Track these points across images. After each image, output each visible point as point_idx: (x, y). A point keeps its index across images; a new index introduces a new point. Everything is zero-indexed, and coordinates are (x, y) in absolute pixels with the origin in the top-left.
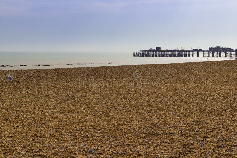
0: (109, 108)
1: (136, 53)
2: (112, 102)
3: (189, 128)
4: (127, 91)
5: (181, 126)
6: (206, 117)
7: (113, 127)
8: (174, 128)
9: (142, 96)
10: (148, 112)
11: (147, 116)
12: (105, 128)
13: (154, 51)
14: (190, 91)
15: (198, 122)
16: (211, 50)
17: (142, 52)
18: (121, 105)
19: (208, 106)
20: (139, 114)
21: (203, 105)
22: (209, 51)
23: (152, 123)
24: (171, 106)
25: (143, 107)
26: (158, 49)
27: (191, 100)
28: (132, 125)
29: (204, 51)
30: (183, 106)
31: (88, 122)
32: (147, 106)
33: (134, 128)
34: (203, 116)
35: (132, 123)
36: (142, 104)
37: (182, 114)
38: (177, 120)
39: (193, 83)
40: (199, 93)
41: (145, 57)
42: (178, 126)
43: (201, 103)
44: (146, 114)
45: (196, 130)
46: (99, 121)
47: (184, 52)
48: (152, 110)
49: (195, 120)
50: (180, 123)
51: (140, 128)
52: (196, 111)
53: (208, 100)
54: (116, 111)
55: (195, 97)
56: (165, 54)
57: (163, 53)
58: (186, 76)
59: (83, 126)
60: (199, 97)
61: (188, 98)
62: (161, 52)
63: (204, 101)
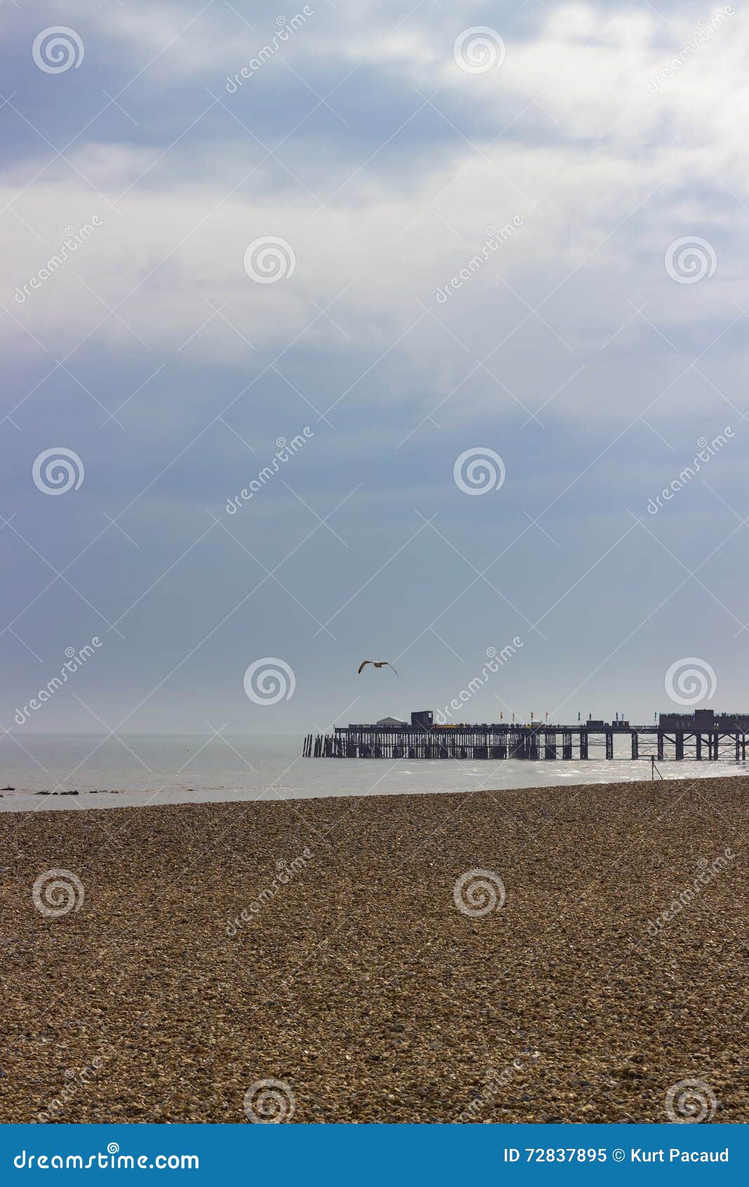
0: (203, 1012)
1: (318, 742)
2: (215, 980)
3: (590, 1106)
4: (283, 927)
5: (554, 1099)
6: (669, 1053)
7: (225, 1105)
8: (520, 1107)
9: (358, 947)
10: (390, 1029)
11: (386, 1050)
12: (187, 1111)
13: (402, 729)
14: (583, 926)
15: (632, 1076)
16: (672, 725)
17: (343, 735)
18: (255, 994)
19: (672, 998)
20: (348, 1040)
21: (650, 993)
22: (660, 731)
23: (414, 1086)
24: (499, 995)
25: (365, 1003)
26: (422, 720)
27: (588, 967)
28: (318, 1095)
29: (635, 732)
30: (553, 997)
31: (101, 1079)
32: (382, 999)
33: (330, 1110)
34: (652, 1046)
35: (318, 1083)
36: (357, 988)
37: (552, 1035)
38: (534, 1069)
39: (593, 885)
40: (627, 935)
41: (360, 757)
42: (538, 1096)
43: (639, 985)
44: (381, 1038)
45: (625, 1117)
46: (155, 1075)
47: (542, 736)
48: (407, 1017)
49: (619, 1067)
50: (549, 1081)
51: (356, 1106)
52: (621, 1021)
53: (672, 969)
54: (233, 1022)
55: (609, 954)
56: (454, 745)
57: (444, 740)
58: (559, 851)
59: (80, 1102)
60: (626, 951)
61: (573, 958)
62: (434, 738)
63: (655, 971)
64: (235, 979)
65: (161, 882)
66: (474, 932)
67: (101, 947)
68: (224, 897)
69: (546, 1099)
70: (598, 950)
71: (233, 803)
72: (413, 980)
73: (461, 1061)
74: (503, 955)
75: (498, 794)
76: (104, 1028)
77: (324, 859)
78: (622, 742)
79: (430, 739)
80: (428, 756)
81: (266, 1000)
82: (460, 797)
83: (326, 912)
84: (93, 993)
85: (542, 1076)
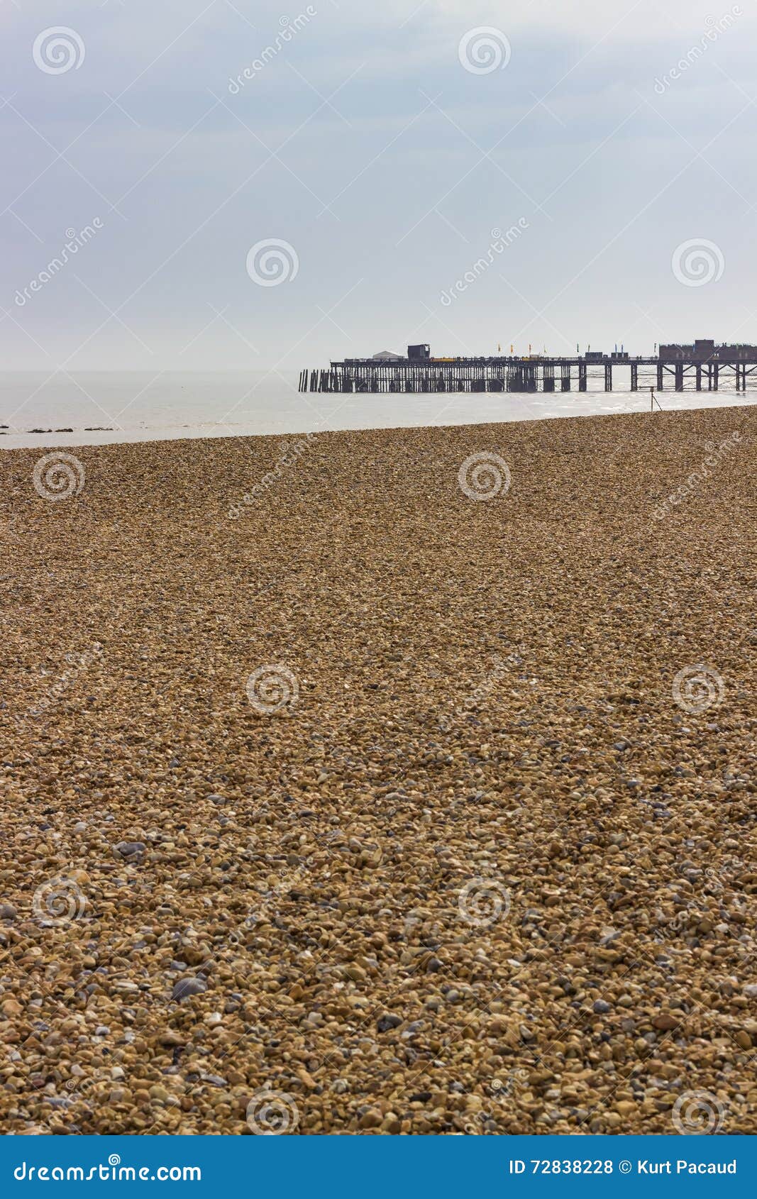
0: (203, 644)
1: (314, 375)
2: (213, 612)
3: (587, 731)
4: (281, 560)
5: (551, 724)
6: (665, 678)
7: (225, 733)
8: (518, 732)
9: (356, 580)
11: (385, 678)
12: (187, 739)
13: (398, 363)
14: (582, 556)
15: (629, 701)
16: (670, 356)
17: (339, 370)
18: (254, 625)
19: (670, 625)
20: (347, 669)
21: (647, 620)
22: (659, 363)
23: (413, 713)
24: (496, 626)
25: (363, 633)
26: (418, 355)
27: (586, 596)
28: (317, 722)
29: (635, 363)
30: (550, 626)
31: (102, 710)
32: (380, 629)
33: (328, 737)
34: (649, 672)
35: (317, 712)
36: (355, 619)
37: (549, 663)
38: (532, 695)
39: (592, 516)
40: (625, 565)
41: (357, 391)
42: (535, 721)
43: (637, 613)
44: (379, 667)
45: (622, 740)
46: (156, 705)
47: (541, 369)
48: (405, 646)
49: (616, 692)
50: (547, 707)
51: (355, 733)
52: (618, 648)
53: (670, 598)
54: (232, 653)
55: (607, 584)
56: (450, 379)
57: (441, 374)
58: (557, 483)
59: (81, 732)
60: (623, 580)
61: (572, 587)
62: (430, 371)
63: (652, 599)
64: (234, 611)
65: (158, 517)
66: (471, 563)
67: (99, 582)
68: (221, 532)
69: (543, 724)
70: (596, 580)
71: (228, 438)
72: (411, 611)
73: (459, 688)
74: (501, 585)
75: (495, 426)
76: (103, 660)
77: (320, 493)
78: (621, 373)
79: (427, 373)
80: (425, 389)
81: (264, 631)
82: (457, 430)
83: (324, 545)
84: (92, 626)
85: (540, 702)
